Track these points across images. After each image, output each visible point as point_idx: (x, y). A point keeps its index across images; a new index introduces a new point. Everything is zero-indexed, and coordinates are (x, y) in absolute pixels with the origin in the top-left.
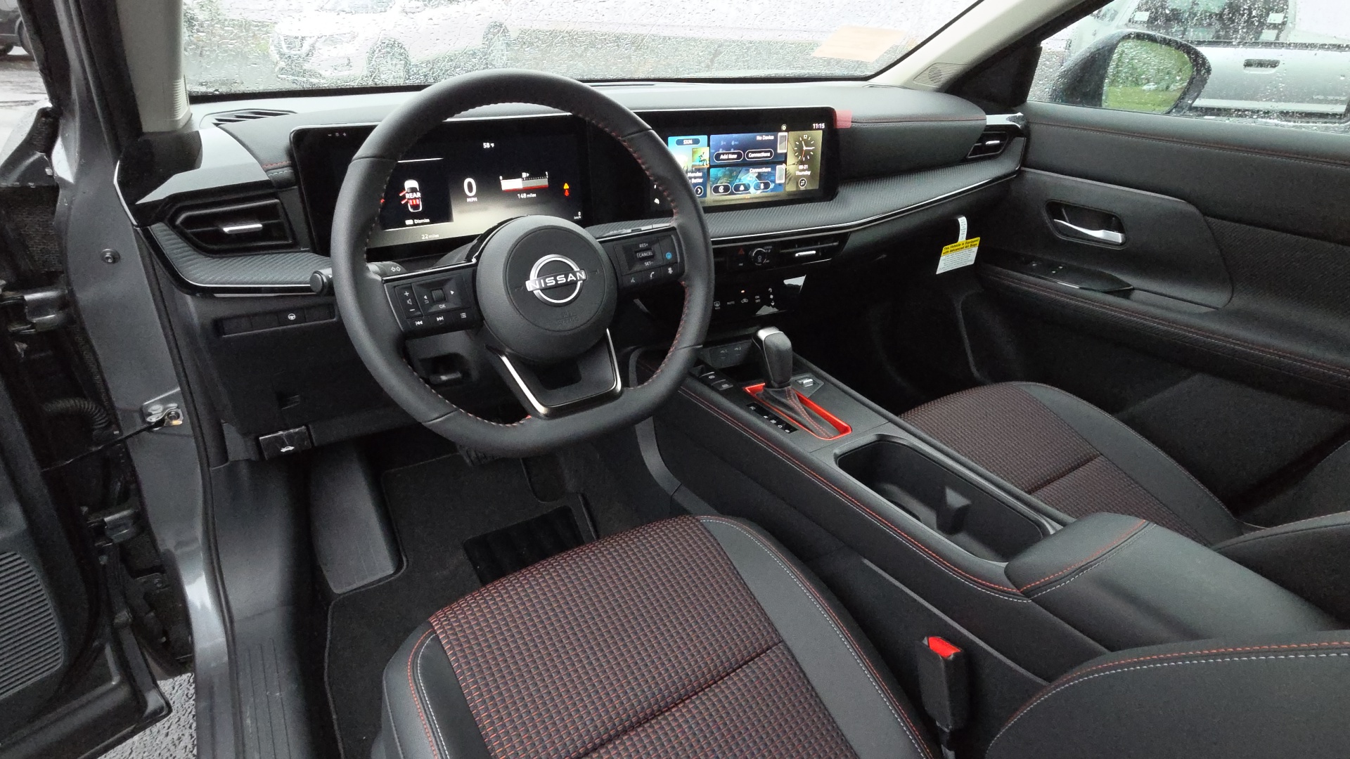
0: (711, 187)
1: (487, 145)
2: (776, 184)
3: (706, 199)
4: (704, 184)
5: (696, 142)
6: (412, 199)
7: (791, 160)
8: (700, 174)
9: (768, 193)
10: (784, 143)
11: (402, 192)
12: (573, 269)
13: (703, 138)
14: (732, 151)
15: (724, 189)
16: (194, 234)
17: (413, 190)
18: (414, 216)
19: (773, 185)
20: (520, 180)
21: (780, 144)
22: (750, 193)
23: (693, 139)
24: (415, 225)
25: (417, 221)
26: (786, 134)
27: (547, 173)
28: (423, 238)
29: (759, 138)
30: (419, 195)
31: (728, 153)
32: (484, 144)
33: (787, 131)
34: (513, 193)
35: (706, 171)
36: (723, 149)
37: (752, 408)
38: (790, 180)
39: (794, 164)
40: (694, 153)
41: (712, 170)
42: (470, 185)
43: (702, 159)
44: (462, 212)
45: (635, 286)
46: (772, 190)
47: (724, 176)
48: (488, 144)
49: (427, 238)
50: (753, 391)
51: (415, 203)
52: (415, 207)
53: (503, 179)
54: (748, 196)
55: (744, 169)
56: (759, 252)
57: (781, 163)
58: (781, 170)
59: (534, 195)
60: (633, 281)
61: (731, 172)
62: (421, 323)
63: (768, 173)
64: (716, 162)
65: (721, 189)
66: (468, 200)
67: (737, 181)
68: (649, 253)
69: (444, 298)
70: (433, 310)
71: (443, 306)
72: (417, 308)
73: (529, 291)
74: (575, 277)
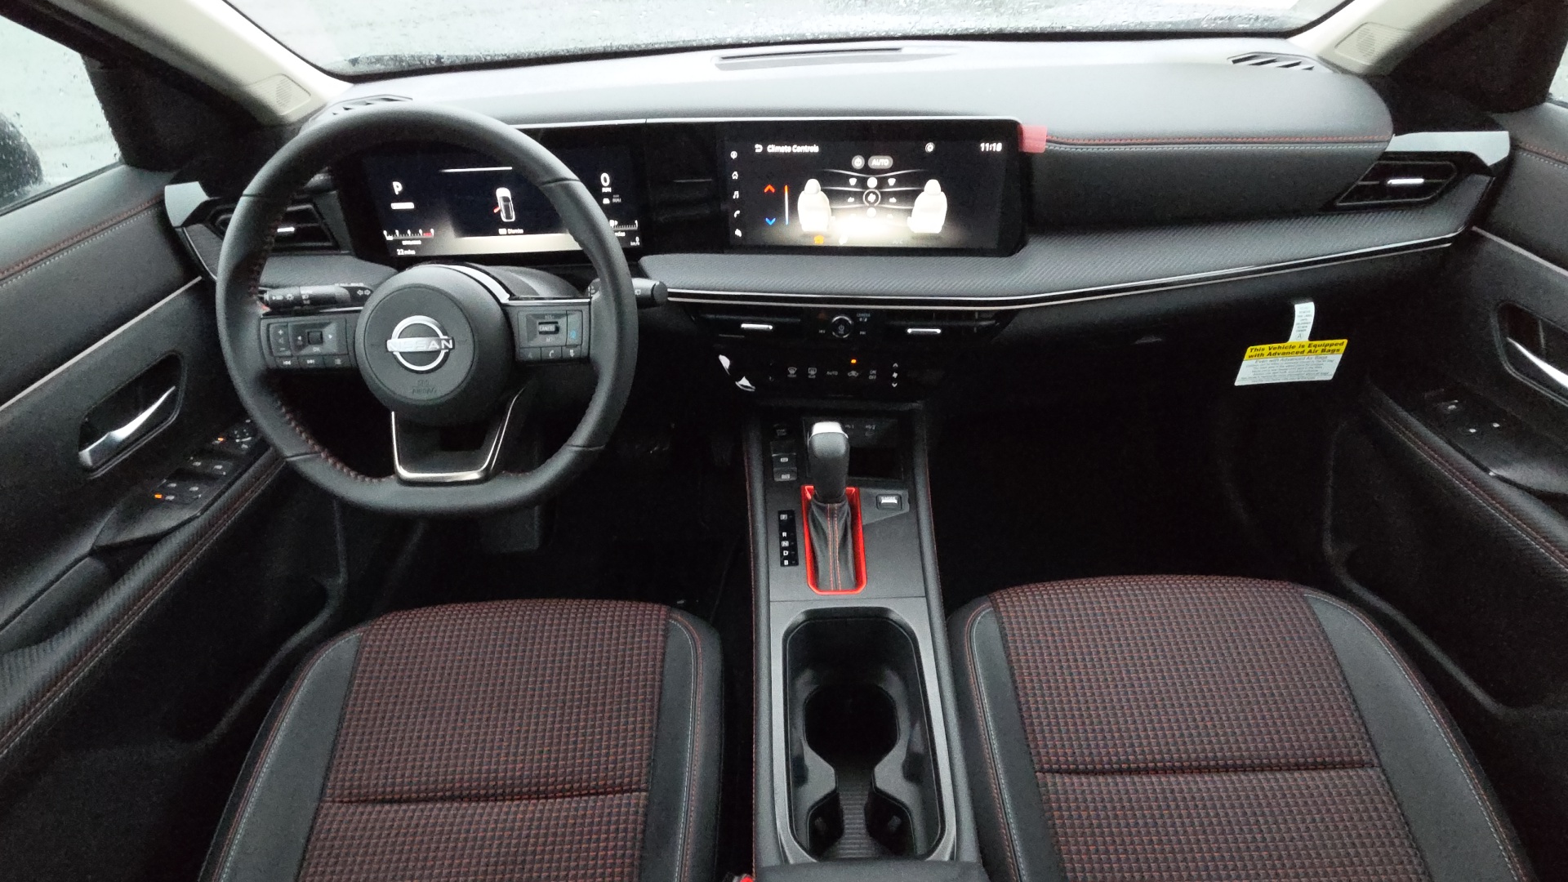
12: (438, 336)
37: (784, 516)
56: (840, 321)
60: (530, 355)
62: (290, 363)
68: (551, 328)
69: (320, 341)
70: (304, 352)
71: (316, 349)
72: (288, 348)
73: (390, 350)
74: (440, 344)
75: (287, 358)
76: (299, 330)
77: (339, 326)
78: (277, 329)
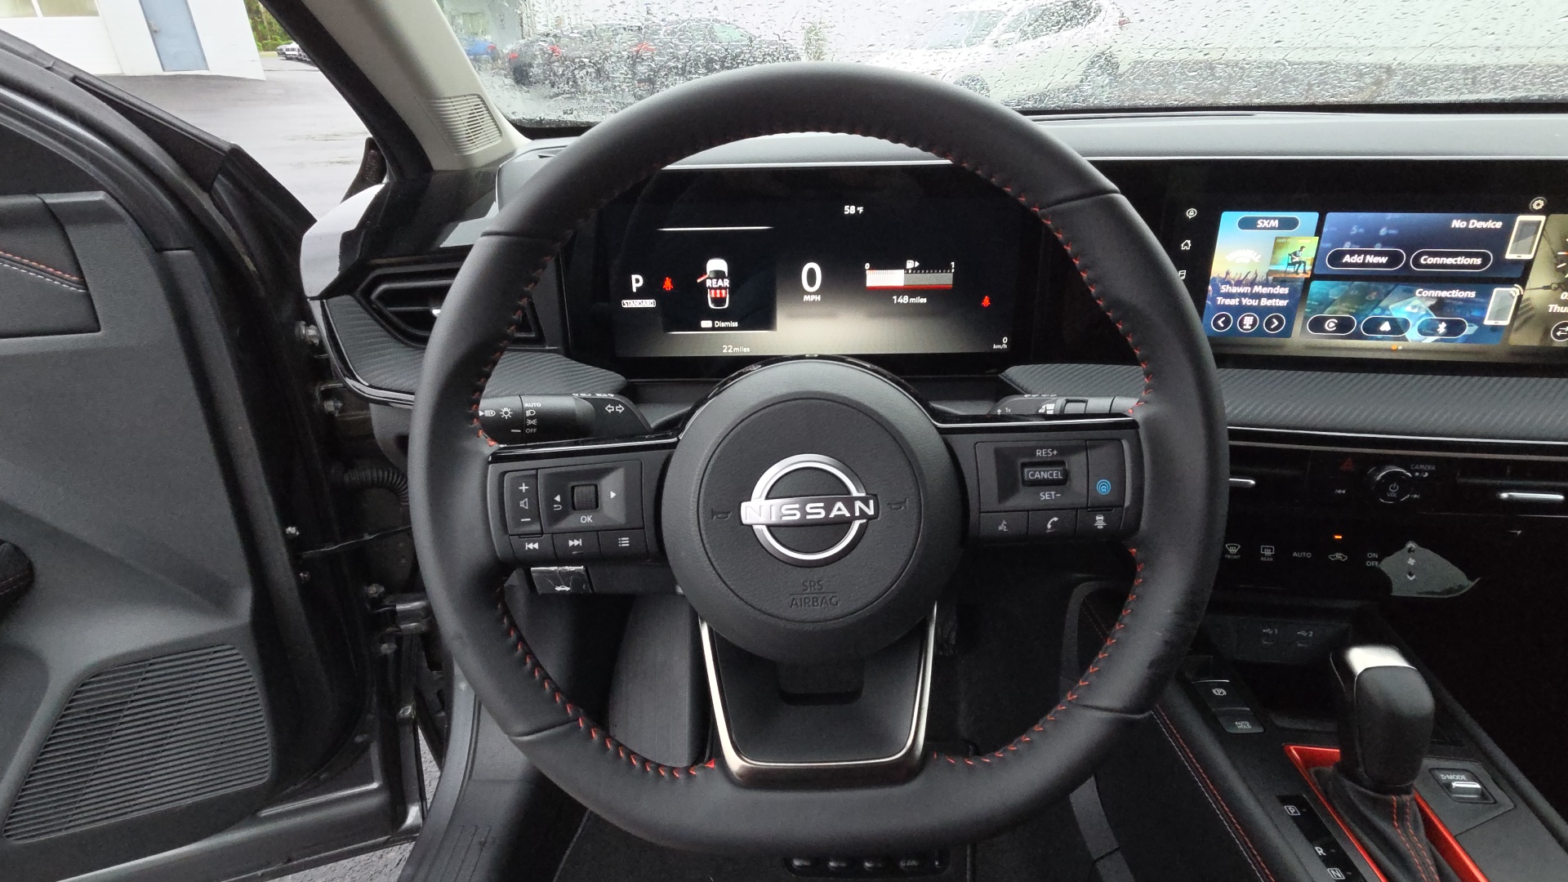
0: (1306, 318)
1: (850, 210)
2: (1482, 327)
3: (1287, 340)
4: (1289, 312)
5: (1290, 224)
6: (715, 289)
7: (1540, 278)
8: (1286, 291)
9: (1457, 343)
10: (1530, 239)
11: (701, 276)
12: (848, 492)
13: (1308, 219)
14: (1378, 248)
15: (1337, 325)
16: (397, 314)
17: (719, 275)
18: (714, 316)
19: (1475, 327)
20: (902, 272)
21: (1518, 238)
22: (1405, 339)
23: (1280, 220)
24: (713, 329)
25: (719, 324)
26: (1542, 218)
27: (953, 263)
28: (725, 351)
29: (1457, 224)
30: (726, 283)
31: (1366, 253)
32: (846, 207)
33: (1545, 211)
34: (888, 292)
35: (1300, 284)
36: (1354, 243)
37: (1292, 810)
38: (1525, 321)
39: (1546, 288)
40: (1278, 245)
41: (1315, 286)
42: (811, 273)
43: (1297, 259)
44: (791, 316)
45: (1003, 538)
46: (1468, 339)
47: (1343, 299)
48: (853, 208)
49: (730, 351)
50: (1309, 760)
51: (718, 296)
52: (719, 301)
53: (871, 268)
54: (1399, 345)
55: (1401, 287)
56: (1392, 476)
57: (1509, 282)
58: (1504, 298)
59: (924, 300)
60: (1002, 527)
61: (1365, 292)
62: (536, 546)
63: (1467, 300)
64: (1330, 266)
65: (1330, 325)
66: (806, 298)
67: (1377, 311)
68: (1055, 474)
69: (595, 504)
70: (565, 524)
71: (587, 519)
72: (537, 517)
73: (745, 521)
74: (851, 509)
75: (531, 536)
76: (559, 482)
77: (627, 476)
78: (516, 483)
